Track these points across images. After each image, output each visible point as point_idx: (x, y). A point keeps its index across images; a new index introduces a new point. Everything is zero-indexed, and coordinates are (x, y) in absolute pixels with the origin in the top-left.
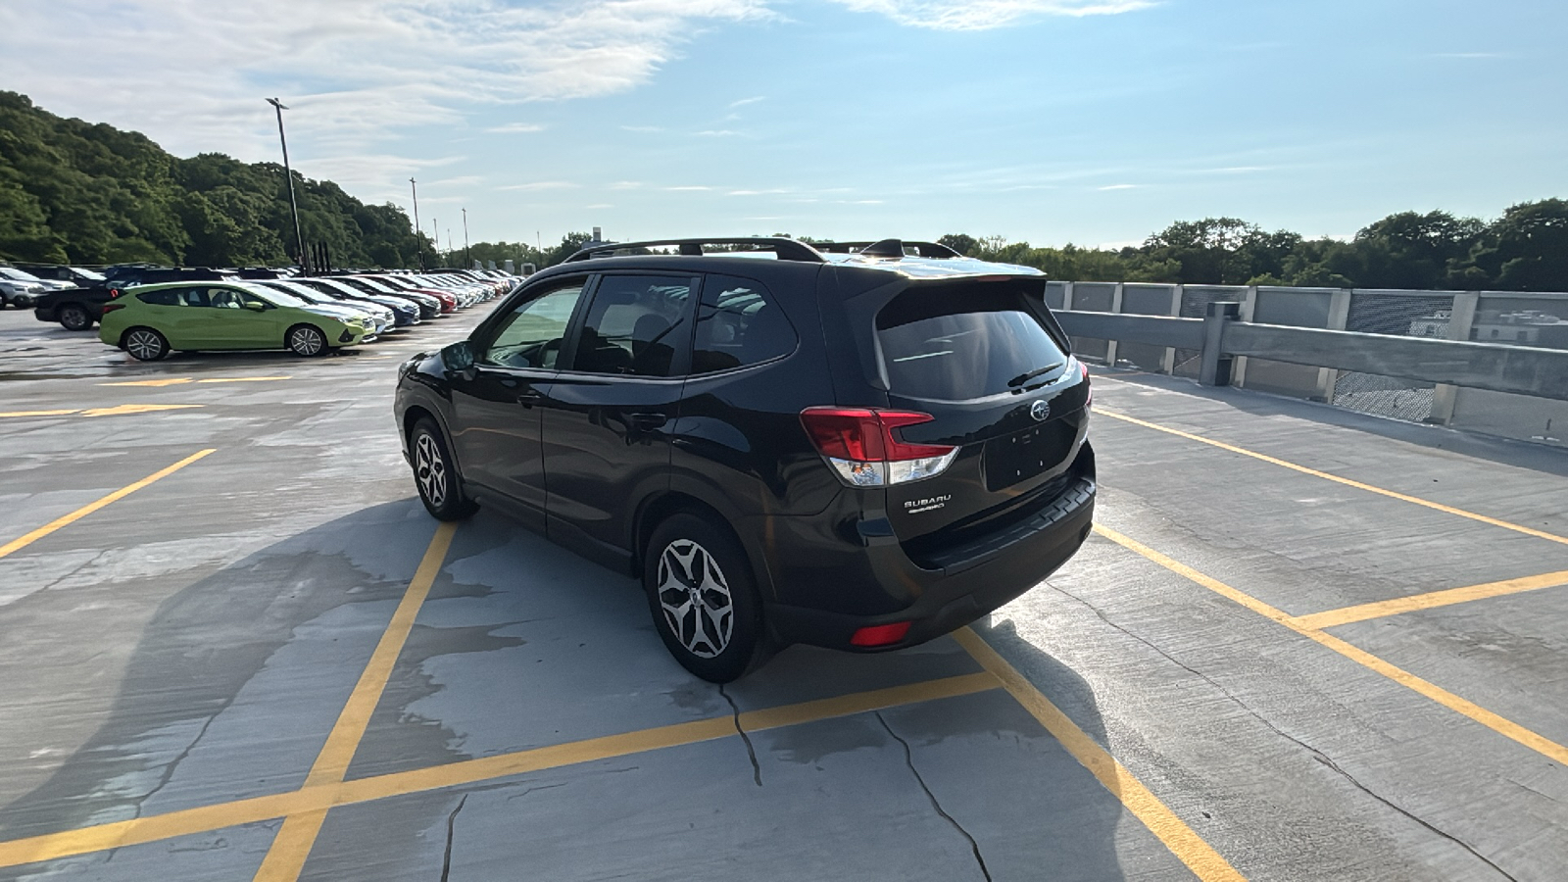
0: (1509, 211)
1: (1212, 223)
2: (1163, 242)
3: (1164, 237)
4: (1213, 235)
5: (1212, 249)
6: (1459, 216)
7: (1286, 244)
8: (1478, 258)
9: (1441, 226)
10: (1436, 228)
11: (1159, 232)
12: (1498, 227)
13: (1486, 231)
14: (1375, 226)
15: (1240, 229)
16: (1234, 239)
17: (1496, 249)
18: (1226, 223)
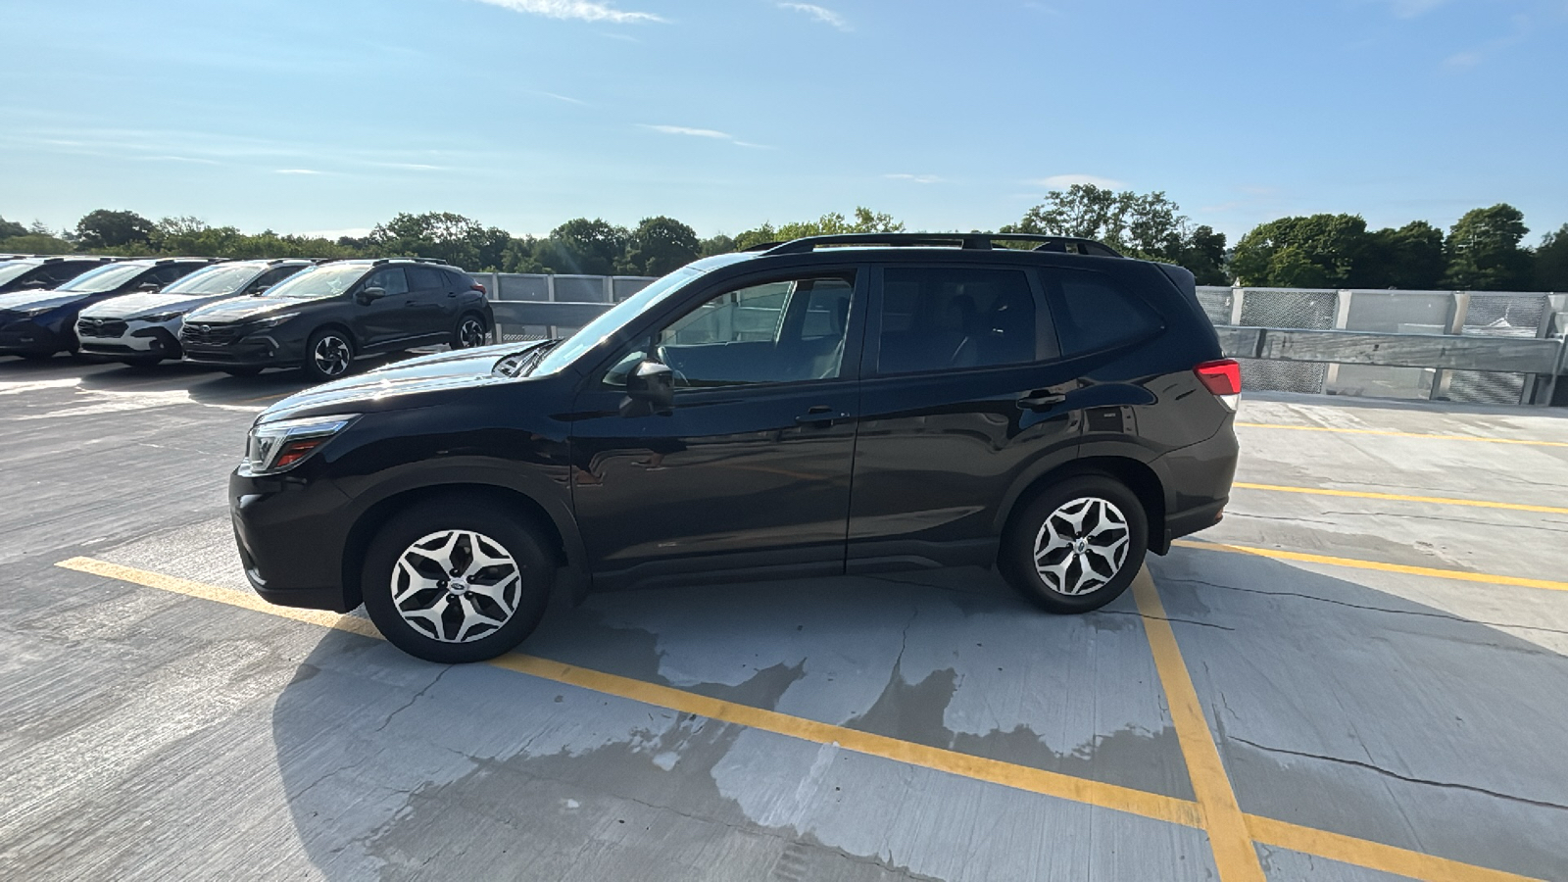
0: (642, 223)
1: (436, 217)
2: (391, 234)
3: (391, 228)
4: (440, 229)
5: (441, 243)
6: (613, 225)
7: (500, 240)
8: (631, 257)
9: (603, 231)
10: (602, 233)
11: (385, 224)
12: (637, 234)
13: (631, 237)
14: (562, 229)
15: (463, 224)
16: (457, 231)
17: (639, 251)
18: (448, 217)
